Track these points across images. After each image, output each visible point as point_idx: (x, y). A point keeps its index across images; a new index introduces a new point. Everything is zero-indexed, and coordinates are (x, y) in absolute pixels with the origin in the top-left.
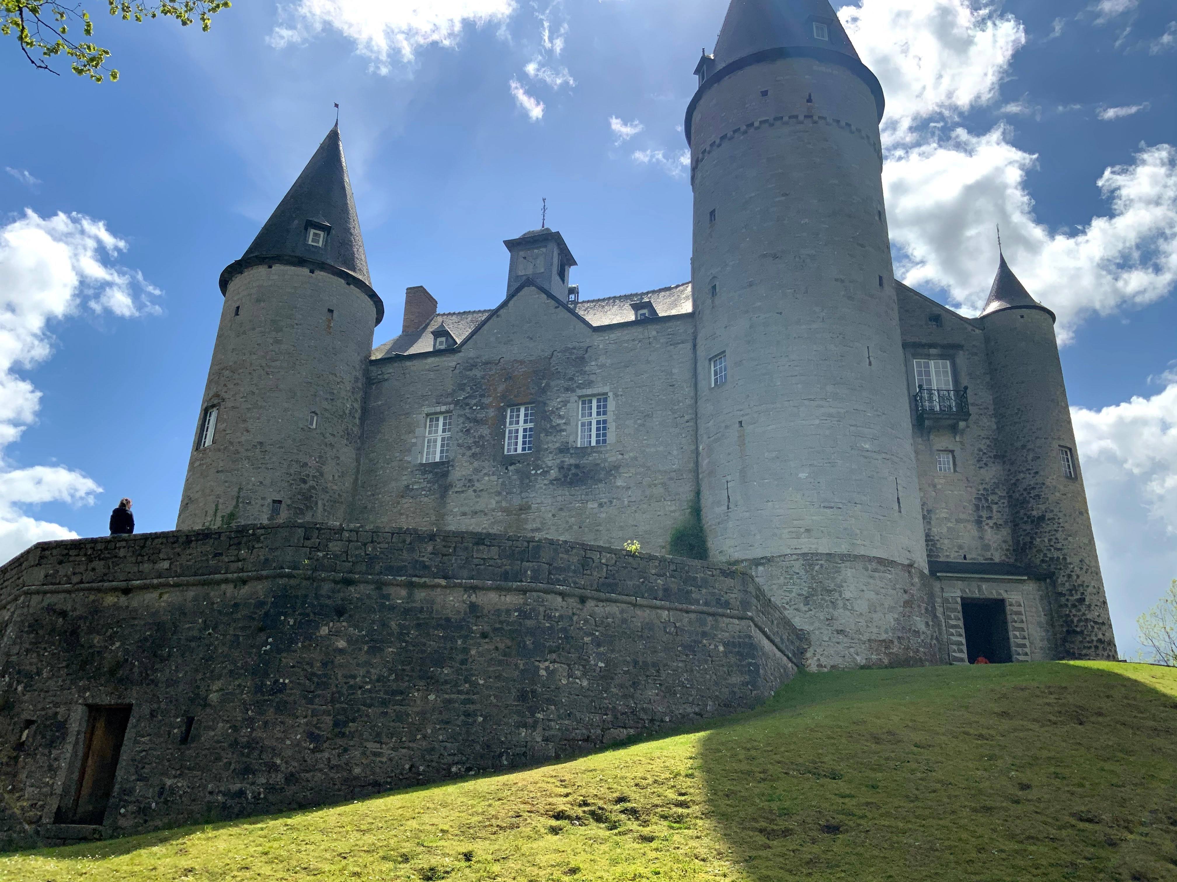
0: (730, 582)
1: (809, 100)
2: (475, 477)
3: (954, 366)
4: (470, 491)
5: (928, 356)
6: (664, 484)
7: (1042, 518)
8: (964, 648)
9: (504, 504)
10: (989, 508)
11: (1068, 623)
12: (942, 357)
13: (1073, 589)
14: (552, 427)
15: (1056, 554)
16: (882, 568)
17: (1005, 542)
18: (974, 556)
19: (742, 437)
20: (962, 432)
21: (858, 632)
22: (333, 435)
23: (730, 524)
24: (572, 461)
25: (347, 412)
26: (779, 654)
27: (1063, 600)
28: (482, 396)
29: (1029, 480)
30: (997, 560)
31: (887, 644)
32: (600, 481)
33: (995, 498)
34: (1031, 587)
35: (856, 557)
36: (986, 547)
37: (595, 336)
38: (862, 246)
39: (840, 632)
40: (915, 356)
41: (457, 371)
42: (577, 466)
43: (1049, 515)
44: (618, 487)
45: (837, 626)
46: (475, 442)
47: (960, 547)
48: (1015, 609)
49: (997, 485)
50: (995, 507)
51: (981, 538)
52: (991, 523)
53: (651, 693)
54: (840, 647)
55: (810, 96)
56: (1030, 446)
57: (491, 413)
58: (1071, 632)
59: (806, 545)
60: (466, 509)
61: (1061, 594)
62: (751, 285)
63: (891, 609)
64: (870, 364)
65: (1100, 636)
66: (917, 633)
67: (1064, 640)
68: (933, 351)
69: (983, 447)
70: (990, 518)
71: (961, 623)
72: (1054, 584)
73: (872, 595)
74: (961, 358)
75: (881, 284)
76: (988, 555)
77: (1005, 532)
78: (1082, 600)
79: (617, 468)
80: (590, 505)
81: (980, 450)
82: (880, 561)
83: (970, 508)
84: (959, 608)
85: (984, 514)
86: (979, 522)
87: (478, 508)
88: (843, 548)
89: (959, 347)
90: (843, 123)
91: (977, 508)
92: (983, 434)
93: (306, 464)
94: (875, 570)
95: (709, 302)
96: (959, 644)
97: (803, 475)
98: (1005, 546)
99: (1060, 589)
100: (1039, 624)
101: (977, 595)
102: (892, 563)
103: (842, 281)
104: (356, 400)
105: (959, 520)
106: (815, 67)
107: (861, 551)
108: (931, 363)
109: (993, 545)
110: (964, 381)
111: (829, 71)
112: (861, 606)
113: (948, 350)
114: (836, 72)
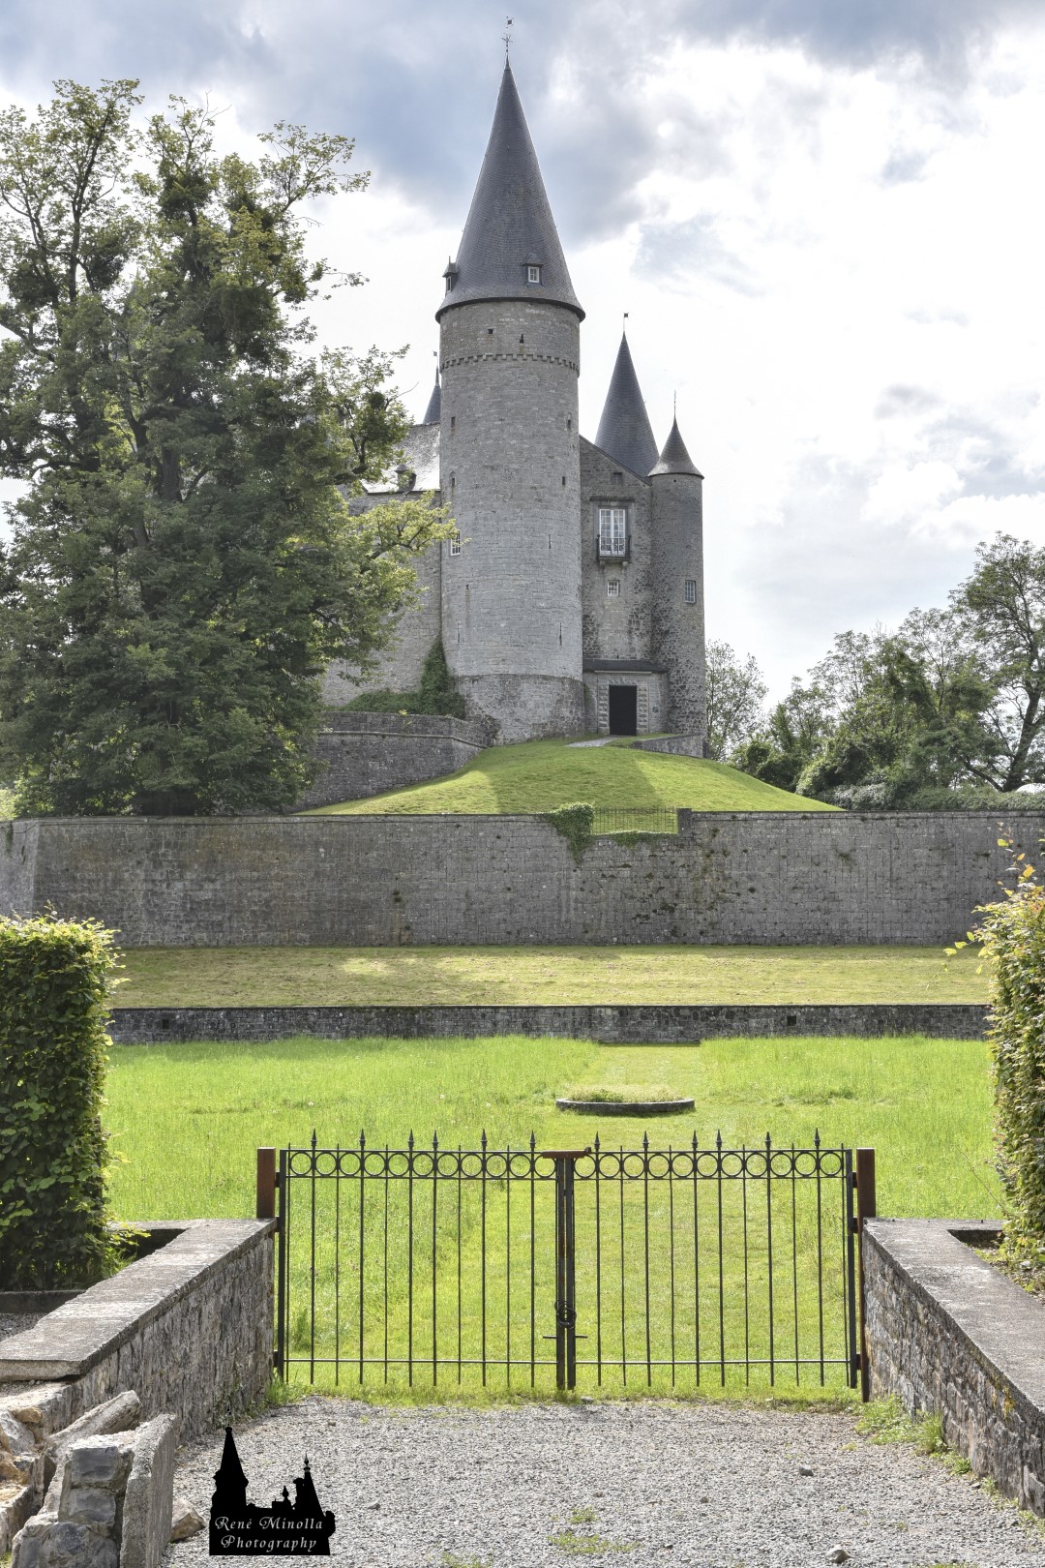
0: (443, 723)
1: (522, 341)
3: (627, 513)
5: (609, 507)
6: (418, 617)
7: (667, 632)
8: (607, 718)
10: (638, 623)
11: (674, 701)
12: (620, 507)
13: (680, 679)
15: (672, 657)
16: (545, 682)
17: (645, 646)
18: (624, 656)
19: (468, 596)
20: (626, 568)
21: (527, 719)
23: (459, 653)
26: (468, 746)
27: (672, 687)
29: (663, 605)
30: (638, 658)
31: (544, 726)
33: (643, 615)
34: (654, 678)
35: (531, 676)
36: (633, 650)
37: (370, 498)
38: (552, 457)
39: (517, 720)
40: (600, 507)
43: (672, 630)
45: (516, 716)
47: (616, 650)
48: (642, 693)
49: (645, 606)
50: (642, 622)
51: (630, 643)
52: (638, 632)
53: (411, 770)
54: (517, 729)
55: (522, 337)
56: (667, 580)
58: (674, 707)
59: (502, 669)
61: (672, 683)
62: (477, 487)
63: (549, 705)
64: (550, 547)
65: (692, 709)
66: (563, 718)
67: (669, 712)
68: (613, 504)
69: (639, 579)
70: (638, 629)
71: (607, 703)
72: (668, 677)
73: (537, 698)
74: (633, 509)
75: (564, 483)
76: (633, 655)
77: (646, 639)
78: (683, 687)
81: (636, 581)
82: (545, 678)
83: (625, 621)
84: (607, 692)
85: (634, 626)
86: (630, 632)
88: (523, 671)
89: (631, 500)
90: (545, 358)
91: (630, 621)
92: (641, 568)
94: (541, 683)
95: (449, 489)
96: (604, 715)
97: (502, 625)
98: (645, 649)
99: (672, 680)
100: (657, 702)
101: (620, 684)
102: (552, 678)
103: (535, 488)
105: (617, 631)
106: (528, 311)
107: (534, 672)
108: (612, 512)
109: (637, 648)
110: (633, 527)
111: (538, 312)
112: (531, 705)
113: (624, 503)
114: (543, 312)
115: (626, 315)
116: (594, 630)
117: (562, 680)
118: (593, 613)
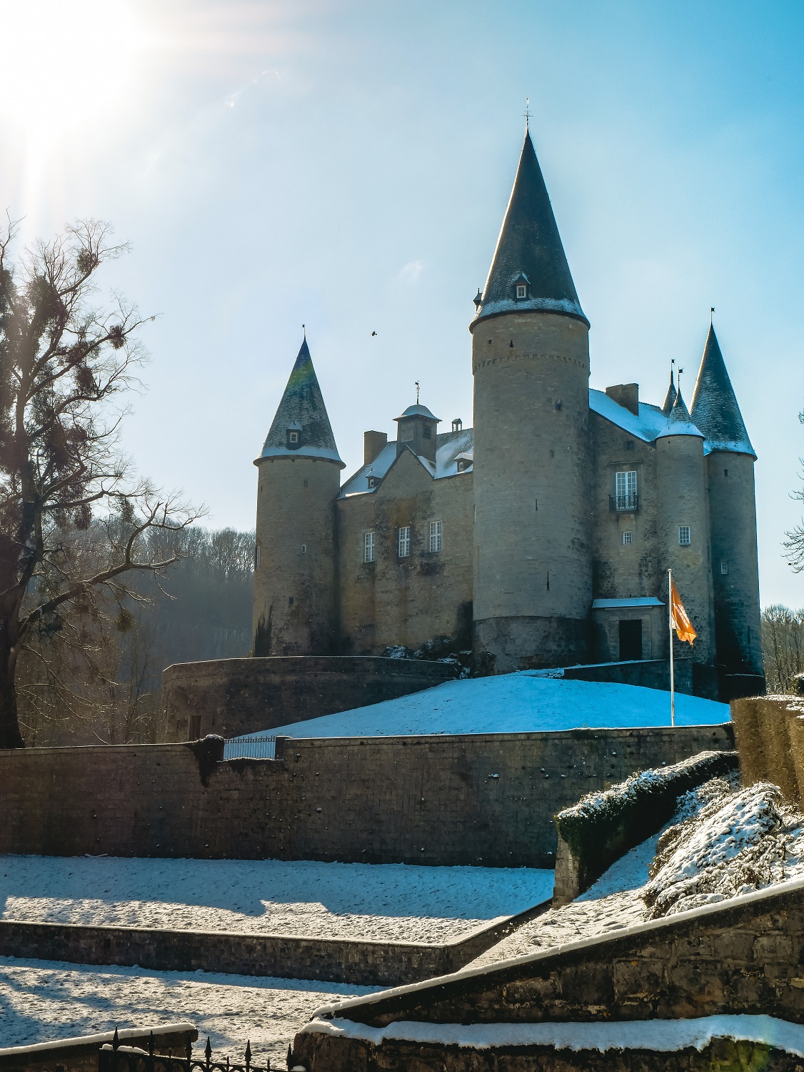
1: (512, 346)
2: (386, 571)
3: (638, 473)
4: (384, 580)
5: (624, 470)
7: (665, 572)
9: (399, 587)
10: (647, 566)
12: (632, 469)
14: (418, 541)
16: (532, 621)
17: (653, 584)
20: (636, 519)
21: (516, 653)
22: (317, 554)
24: (426, 562)
25: (324, 537)
28: (387, 521)
29: (662, 549)
30: (648, 595)
32: (437, 573)
33: (651, 559)
35: (518, 617)
36: (642, 589)
37: (435, 484)
38: (538, 436)
40: (616, 470)
41: (375, 506)
42: (428, 564)
44: (444, 576)
46: (385, 550)
47: (628, 590)
48: (646, 625)
49: (651, 551)
50: (650, 564)
51: (640, 583)
52: (646, 574)
54: (507, 662)
55: (512, 343)
57: (392, 532)
59: (498, 613)
60: (383, 590)
63: (535, 641)
64: (537, 509)
68: (625, 467)
69: (648, 527)
70: (646, 571)
71: (617, 635)
73: (525, 635)
74: (643, 469)
76: (643, 593)
77: (653, 579)
79: (444, 565)
80: (433, 587)
81: (646, 529)
82: (532, 618)
83: (637, 566)
84: (617, 626)
85: (644, 569)
86: (640, 574)
87: (388, 589)
88: (513, 614)
89: (641, 462)
90: (531, 357)
91: (640, 565)
92: (649, 518)
93: (303, 575)
94: (528, 623)
98: (652, 587)
100: (659, 632)
101: (629, 618)
102: (539, 618)
103: (523, 462)
104: (329, 528)
105: (630, 574)
106: (516, 321)
107: (522, 614)
108: (627, 474)
109: (647, 587)
110: (643, 483)
111: (524, 321)
112: (519, 641)
113: (634, 466)
114: (529, 320)
115: (713, 310)
116: (611, 574)
117: (549, 619)
118: (611, 560)
